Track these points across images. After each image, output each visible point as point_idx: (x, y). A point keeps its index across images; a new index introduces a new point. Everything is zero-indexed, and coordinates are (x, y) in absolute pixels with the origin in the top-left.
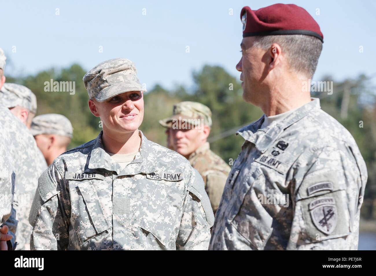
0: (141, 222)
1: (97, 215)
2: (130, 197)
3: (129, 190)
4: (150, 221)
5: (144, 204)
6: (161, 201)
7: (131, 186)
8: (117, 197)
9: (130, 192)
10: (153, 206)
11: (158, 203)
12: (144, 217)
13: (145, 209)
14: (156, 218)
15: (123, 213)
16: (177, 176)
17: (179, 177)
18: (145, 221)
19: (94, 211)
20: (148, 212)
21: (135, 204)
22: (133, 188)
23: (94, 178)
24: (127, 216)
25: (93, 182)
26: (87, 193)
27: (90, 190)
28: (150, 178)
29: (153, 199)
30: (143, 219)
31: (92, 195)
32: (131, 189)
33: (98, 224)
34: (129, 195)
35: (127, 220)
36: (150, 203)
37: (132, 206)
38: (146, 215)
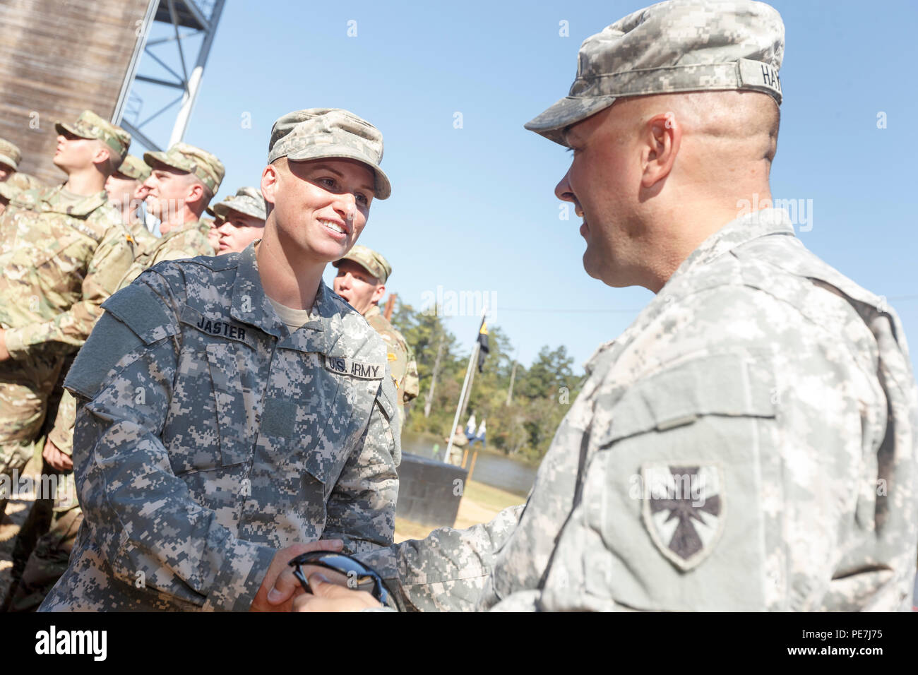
0: (310, 461)
1: (233, 424)
2: (297, 401)
3: (296, 387)
4: (327, 459)
5: (321, 421)
6: (346, 417)
7: (301, 379)
8: (274, 397)
9: (298, 391)
10: (333, 427)
11: (341, 422)
12: (317, 449)
13: (321, 432)
14: (336, 452)
15: (278, 435)
16: (371, 368)
17: (375, 372)
18: (319, 458)
19: (228, 413)
20: (324, 438)
21: (306, 418)
22: (305, 382)
23: (241, 340)
24: (287, 442)
25: (237, 350)
26: (223, 370)
27: (228, 365)
28: (330, 368)
29: (335, 412)
30: (315, 453)
31: (231, 378)
32: (301, 384)
33: (230, 445)
34: (296, 397)
35: (285, 450)
36: (331, 421)
37: (299, 423)
38: (322, 447)
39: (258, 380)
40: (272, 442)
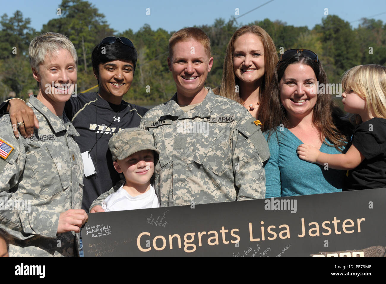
0: (194, 156)
1: (162, 152)
2: (188, 136)
4: (201, 155)
5: (198, 141)
6: (213, 138)
8: (178, 136)
10: (205, 142)
11: (210, 140)
12: (197, 151)
13: (198, 145)
14: (206, 152)
15: (180, 149)
16: (230, 118)
17: (231, 118)
18: (197, 155)
19: (160, 149)
20: (200, 147)
21: (191, 141)
23: (164, 123)
24: (184, 151)
25: (164, 127)
26: (158, 136)
27: (160, 134)
28: (207, 121)
29: (206, 137)
31: (161, 137)
33: (162, 159)
34: (187, 134)
35: (184, 154)
36: (203, 140)
37: (188, 143)
38: (199, 150)
39: (173, 133)
40: (178, 152)
